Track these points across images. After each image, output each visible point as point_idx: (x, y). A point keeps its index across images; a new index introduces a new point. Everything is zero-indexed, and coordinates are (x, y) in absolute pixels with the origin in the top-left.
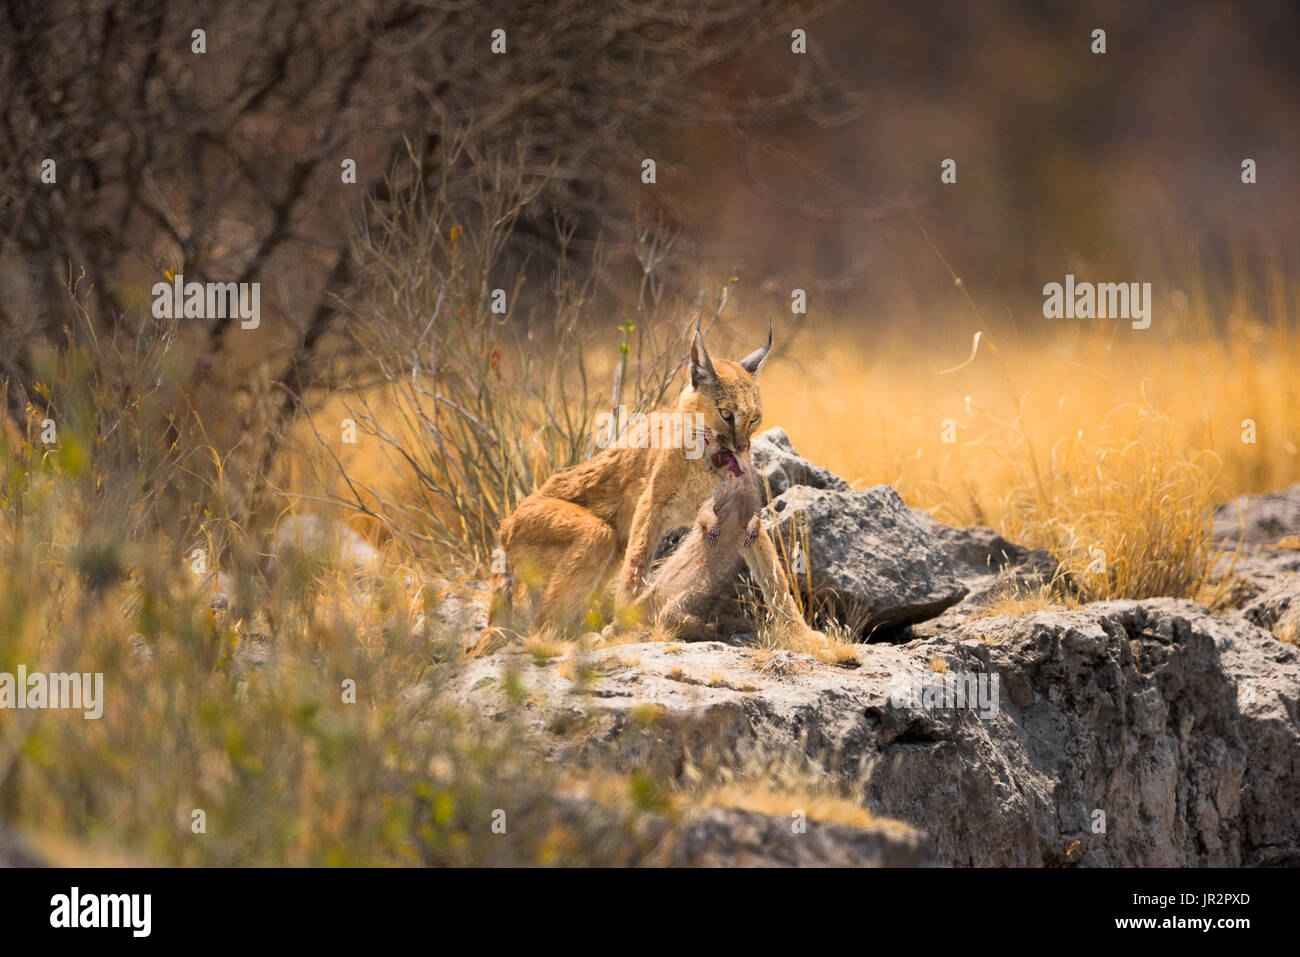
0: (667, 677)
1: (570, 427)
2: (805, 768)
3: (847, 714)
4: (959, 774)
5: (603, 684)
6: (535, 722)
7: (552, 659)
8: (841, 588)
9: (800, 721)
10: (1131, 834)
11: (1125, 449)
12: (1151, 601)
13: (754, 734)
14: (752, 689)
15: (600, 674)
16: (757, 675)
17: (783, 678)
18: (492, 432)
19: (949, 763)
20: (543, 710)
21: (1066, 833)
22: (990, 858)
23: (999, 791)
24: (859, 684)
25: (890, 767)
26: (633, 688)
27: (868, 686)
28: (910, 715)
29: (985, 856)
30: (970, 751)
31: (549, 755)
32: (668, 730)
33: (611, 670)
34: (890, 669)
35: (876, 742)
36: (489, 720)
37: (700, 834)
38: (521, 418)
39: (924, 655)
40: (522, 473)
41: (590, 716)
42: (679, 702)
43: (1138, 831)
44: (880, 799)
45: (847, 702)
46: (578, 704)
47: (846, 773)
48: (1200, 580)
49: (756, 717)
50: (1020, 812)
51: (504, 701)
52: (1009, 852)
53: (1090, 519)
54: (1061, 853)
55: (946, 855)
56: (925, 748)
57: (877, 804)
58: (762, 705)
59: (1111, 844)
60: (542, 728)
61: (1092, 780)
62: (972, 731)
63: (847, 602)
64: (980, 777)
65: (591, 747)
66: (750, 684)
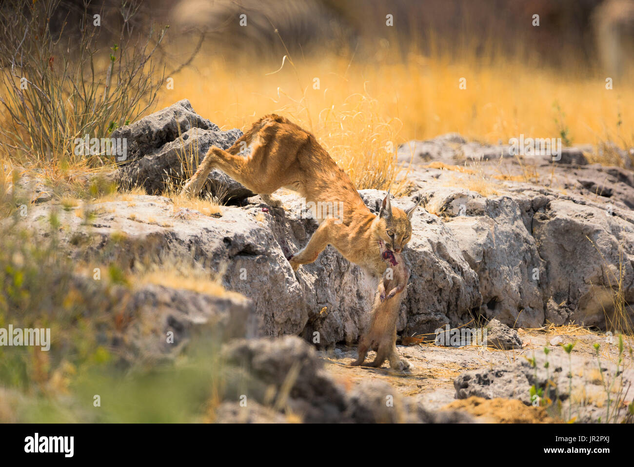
0: (128, 219)
1: (85, 95)
2: (193, 266)
3: (214, 240)
4: (268, 272)
5: (96, 221)
6: (64, 238)
7: (73, 208)
8: (213, 178)
9: (191, 242)
10: (352, 305)
11: (355, 116)
12: (366, 191)
13: (169, 248)
14: (169, 226)
15: (96, 216)
16: (171, 219)
17: (184, 221)
18: (48, 96)
19: (264, 266)
20: (67, 232)
21: (320, 303)
22: (283, 314)
23: (287, 281)
24: (221, 225)
25: (234, 267)
26: (112, 223)
27: (226, 227)
28: (245, 242)
29: (280, 313)
30: (274, 261)
31: (69, 255)
32: (127, 245)
33: (101, 214)
34: (237, 219)
35: (229, 255)
36: (42, 237)
37: (142, 296)
38: (62, 90)
39: (253, 213)
40: (61, 116)
41: (90, 237)
42: (133, 231)
43: (356, 303)
44: (229, 282)
45: (215, 234)
46: (85, 230)
47: (213, 269)
48: (390, 181)
49: (170, 240)
50: (298, 292)
51: (49, 227)
52: (292, 311)
53: (337, 149)
54: (318, 313)
55: (261, 311)
56: (252, 258)
57: (228, 284)
58: (173, 234)
59: (342, 309)
60: (67, 241)
61: (334, 277)
62: (275, 250)
63: (216, 185)
64: (278, 274)
65: (90, 251)
66: (168, 224)
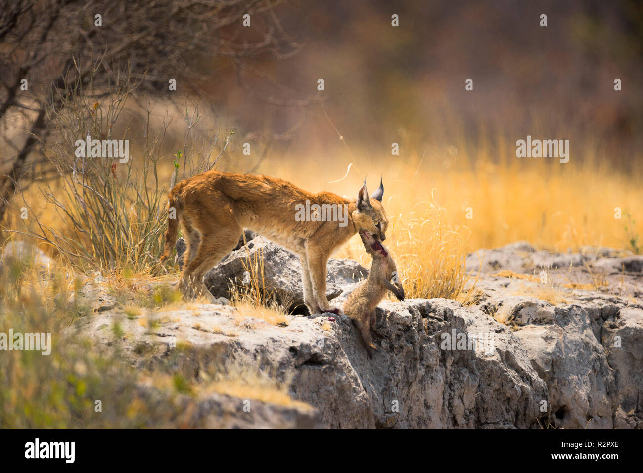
0: (193, 328)
1: (149, 203)
2: (259, 375)
3: (280, 349)
4: (335, 382)
5: (161, 330)
6: (127, 347)
7: (136, 316)
8: (279, 287)
9: (257, 352)
10: (420, 414)
11: (423, 224)
12: (434, 300)
13: (234, 358)
14: (234, 336)
15: (159, 325)
16: (237, 328)
17: (249, 330)
18: (110, 204)
19: (330, 375)
20: (131, 341)
21: (387, 413)
22: (349, 424)
23: (354, 390)
24: (287, 335)
25: (301, 376)
26: (177, 332)
27: (292, 336)
28: (312, 351)
29: (347, 423)
30: (341, 371)
31: (133, 364)
32: (192, 354)
33: (164, 323)
34: (303, 328)
35: (295, 364)
36: (105, 345)
37: (207, 406)
38: (124, 197)
39: (320, 322)
40: (124, 223)
41: (154, 345)
42: (197, 340)
43: (423, 413)
44: (295, 392)
45: (281, 344)
46: (149, 339)
47: (279, 378)
48: (458, 290)
49: (236, 349)
50: (365, 401)
51: (112, 336)
52: (359, 421)
53: (404, 258)
54: (385, 422)
55: (328, 421)
56: (318, 368)
57: (294, 394)
58: (239, 344)
59: (410, 419)
60: (130, 350)
61: (401, 387)
62: (342, 360)
63: (282, 294)
64: (345, 383)
65: (154, 361)
66: (233, 333)
